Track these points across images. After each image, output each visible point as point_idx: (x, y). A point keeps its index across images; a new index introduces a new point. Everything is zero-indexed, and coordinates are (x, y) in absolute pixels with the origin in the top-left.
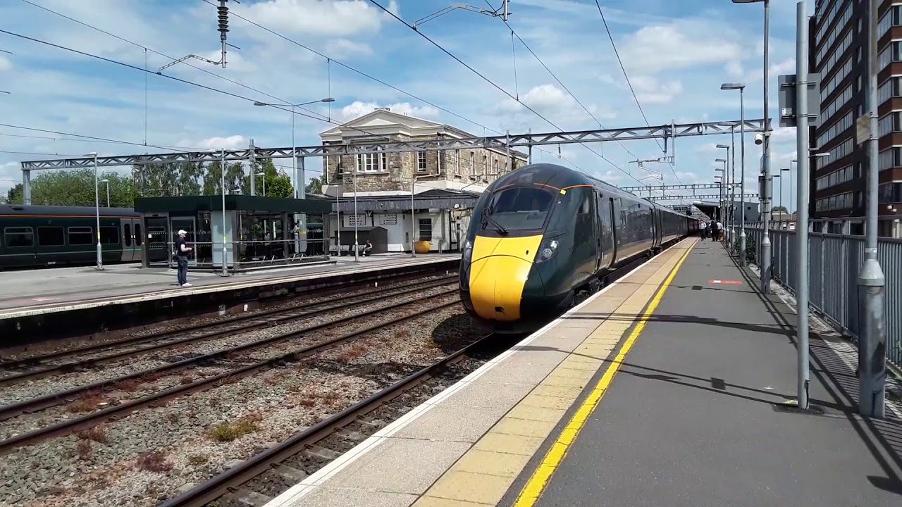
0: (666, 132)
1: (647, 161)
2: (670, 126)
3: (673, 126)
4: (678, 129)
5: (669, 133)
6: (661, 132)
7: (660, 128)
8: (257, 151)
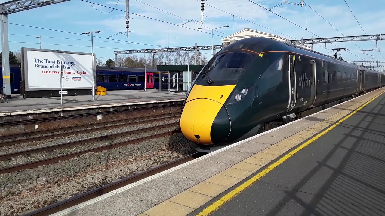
0: (377, 37)
1: (367, 51)
2: (379, 35)
3: (381, 35)
4: (383, 36)
5: (379, 38)
6: (375, 37)
7: (375, 35)
8: (198, 47)
